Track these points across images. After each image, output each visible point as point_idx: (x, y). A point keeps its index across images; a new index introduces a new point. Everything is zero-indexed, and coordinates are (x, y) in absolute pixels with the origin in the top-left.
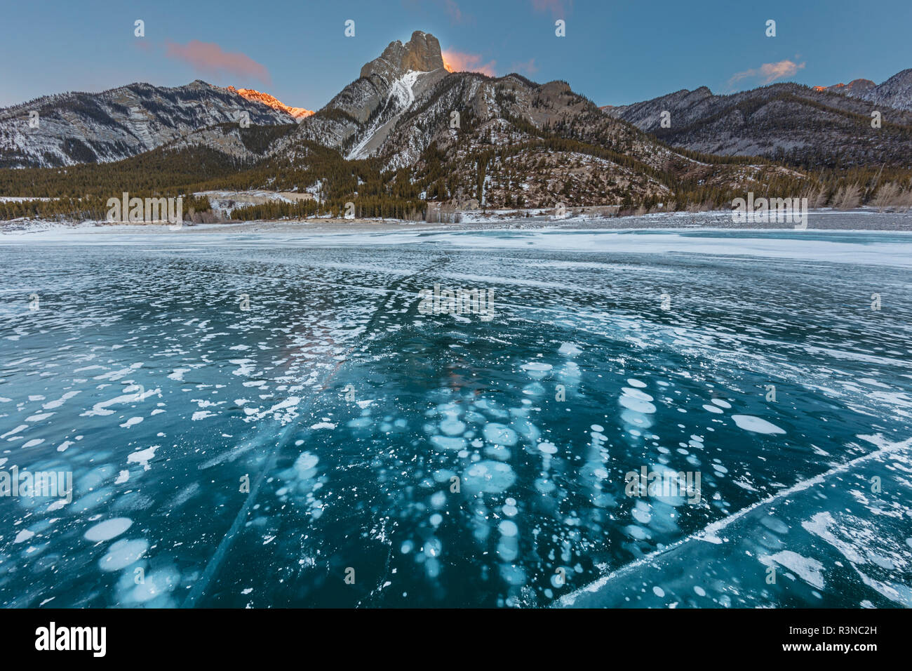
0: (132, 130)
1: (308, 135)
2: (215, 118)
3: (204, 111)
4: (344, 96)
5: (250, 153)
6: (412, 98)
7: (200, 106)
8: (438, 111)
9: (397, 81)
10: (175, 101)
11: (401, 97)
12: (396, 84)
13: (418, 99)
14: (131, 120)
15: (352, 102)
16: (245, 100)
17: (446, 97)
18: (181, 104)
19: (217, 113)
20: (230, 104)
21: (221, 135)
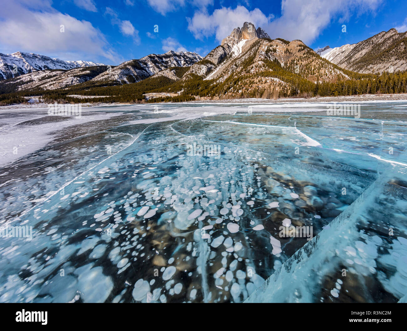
0: (147, 71)
1: (192, 71)
2: (175, 64)
3: (171, 62)
4: (211, 55)
5: (178, 78)
6: (241, 52)
7: (170, 60)
8: (246, 58)
9: (236, 45)
10: (162, 59)
11: (236, 52)
12: (235, 47)
13: (243, 52)
14: (148, 67)
15: (213, 56)
16: (186, 56)
17: (251, 51)
18: (164, 59)
19: (175, 62)
20: (181, 58)
21: (169, 72)
